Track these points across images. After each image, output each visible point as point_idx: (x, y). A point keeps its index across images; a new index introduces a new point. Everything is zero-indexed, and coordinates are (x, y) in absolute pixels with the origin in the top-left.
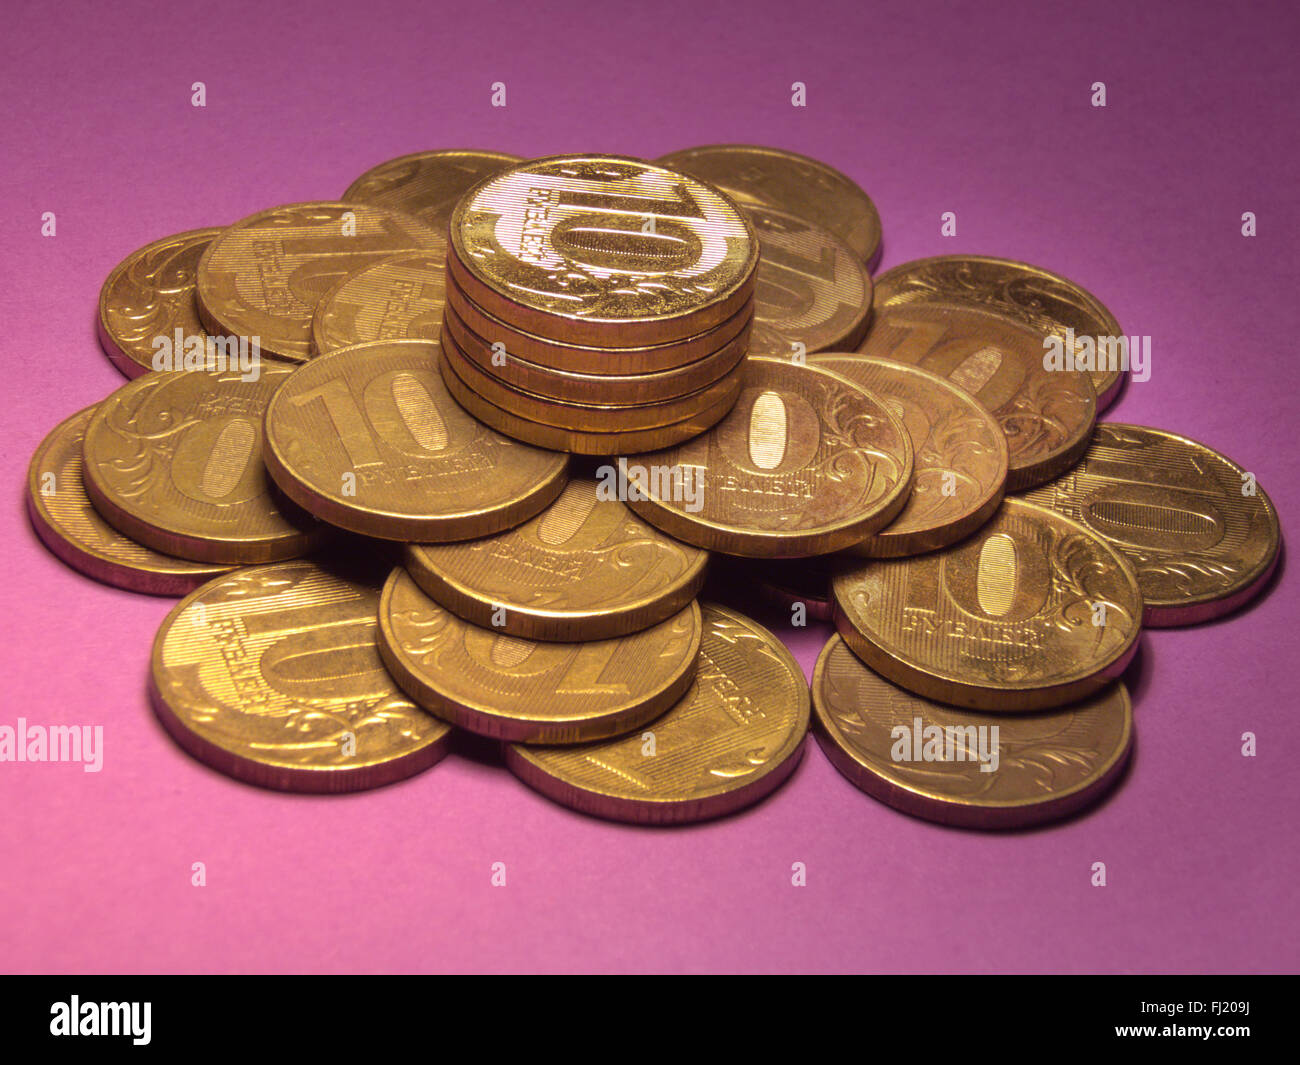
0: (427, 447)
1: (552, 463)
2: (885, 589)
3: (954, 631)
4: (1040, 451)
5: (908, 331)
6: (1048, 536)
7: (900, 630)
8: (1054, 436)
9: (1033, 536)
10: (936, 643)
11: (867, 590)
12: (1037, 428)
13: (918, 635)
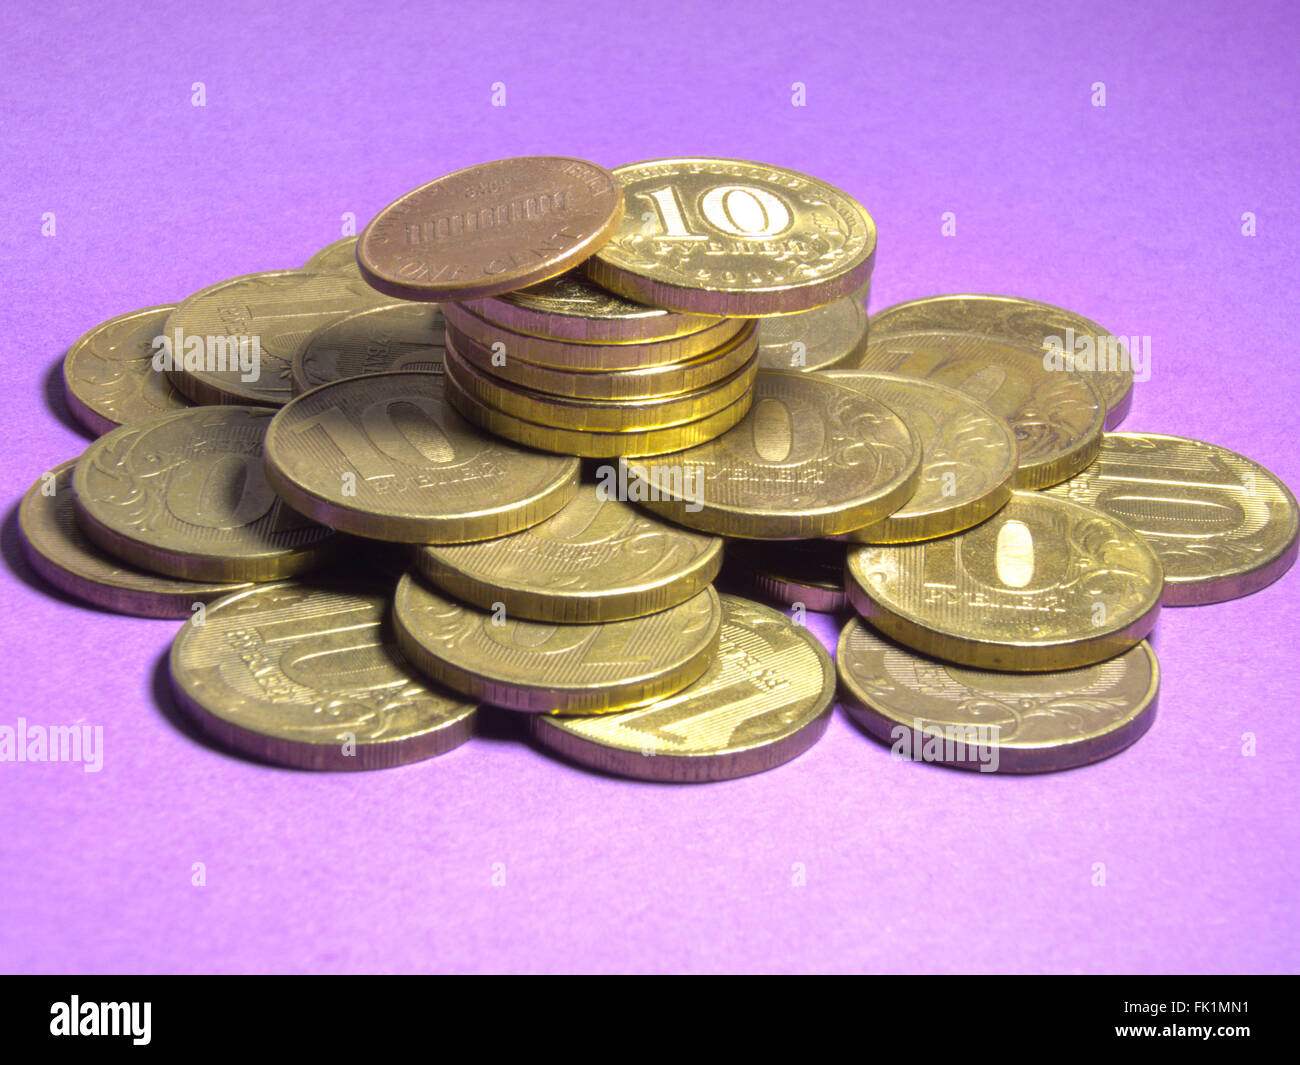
0: (435, 460)
1: (563, 466)
2: (902, 570)
3: (973, 600)
4: (1050, 450)
5: (906, 356)
6: (1064, 521)
7: (920, 602)
8: (1064, 438)
9: (1048, 521)
10: (956, 612)
11: (884, 571)
12: (1047, 432)
13: (937, 606)
